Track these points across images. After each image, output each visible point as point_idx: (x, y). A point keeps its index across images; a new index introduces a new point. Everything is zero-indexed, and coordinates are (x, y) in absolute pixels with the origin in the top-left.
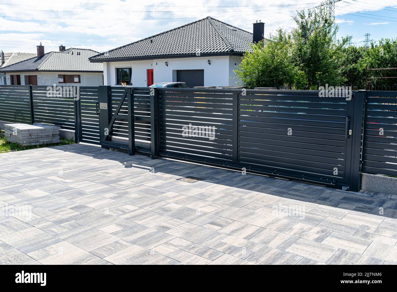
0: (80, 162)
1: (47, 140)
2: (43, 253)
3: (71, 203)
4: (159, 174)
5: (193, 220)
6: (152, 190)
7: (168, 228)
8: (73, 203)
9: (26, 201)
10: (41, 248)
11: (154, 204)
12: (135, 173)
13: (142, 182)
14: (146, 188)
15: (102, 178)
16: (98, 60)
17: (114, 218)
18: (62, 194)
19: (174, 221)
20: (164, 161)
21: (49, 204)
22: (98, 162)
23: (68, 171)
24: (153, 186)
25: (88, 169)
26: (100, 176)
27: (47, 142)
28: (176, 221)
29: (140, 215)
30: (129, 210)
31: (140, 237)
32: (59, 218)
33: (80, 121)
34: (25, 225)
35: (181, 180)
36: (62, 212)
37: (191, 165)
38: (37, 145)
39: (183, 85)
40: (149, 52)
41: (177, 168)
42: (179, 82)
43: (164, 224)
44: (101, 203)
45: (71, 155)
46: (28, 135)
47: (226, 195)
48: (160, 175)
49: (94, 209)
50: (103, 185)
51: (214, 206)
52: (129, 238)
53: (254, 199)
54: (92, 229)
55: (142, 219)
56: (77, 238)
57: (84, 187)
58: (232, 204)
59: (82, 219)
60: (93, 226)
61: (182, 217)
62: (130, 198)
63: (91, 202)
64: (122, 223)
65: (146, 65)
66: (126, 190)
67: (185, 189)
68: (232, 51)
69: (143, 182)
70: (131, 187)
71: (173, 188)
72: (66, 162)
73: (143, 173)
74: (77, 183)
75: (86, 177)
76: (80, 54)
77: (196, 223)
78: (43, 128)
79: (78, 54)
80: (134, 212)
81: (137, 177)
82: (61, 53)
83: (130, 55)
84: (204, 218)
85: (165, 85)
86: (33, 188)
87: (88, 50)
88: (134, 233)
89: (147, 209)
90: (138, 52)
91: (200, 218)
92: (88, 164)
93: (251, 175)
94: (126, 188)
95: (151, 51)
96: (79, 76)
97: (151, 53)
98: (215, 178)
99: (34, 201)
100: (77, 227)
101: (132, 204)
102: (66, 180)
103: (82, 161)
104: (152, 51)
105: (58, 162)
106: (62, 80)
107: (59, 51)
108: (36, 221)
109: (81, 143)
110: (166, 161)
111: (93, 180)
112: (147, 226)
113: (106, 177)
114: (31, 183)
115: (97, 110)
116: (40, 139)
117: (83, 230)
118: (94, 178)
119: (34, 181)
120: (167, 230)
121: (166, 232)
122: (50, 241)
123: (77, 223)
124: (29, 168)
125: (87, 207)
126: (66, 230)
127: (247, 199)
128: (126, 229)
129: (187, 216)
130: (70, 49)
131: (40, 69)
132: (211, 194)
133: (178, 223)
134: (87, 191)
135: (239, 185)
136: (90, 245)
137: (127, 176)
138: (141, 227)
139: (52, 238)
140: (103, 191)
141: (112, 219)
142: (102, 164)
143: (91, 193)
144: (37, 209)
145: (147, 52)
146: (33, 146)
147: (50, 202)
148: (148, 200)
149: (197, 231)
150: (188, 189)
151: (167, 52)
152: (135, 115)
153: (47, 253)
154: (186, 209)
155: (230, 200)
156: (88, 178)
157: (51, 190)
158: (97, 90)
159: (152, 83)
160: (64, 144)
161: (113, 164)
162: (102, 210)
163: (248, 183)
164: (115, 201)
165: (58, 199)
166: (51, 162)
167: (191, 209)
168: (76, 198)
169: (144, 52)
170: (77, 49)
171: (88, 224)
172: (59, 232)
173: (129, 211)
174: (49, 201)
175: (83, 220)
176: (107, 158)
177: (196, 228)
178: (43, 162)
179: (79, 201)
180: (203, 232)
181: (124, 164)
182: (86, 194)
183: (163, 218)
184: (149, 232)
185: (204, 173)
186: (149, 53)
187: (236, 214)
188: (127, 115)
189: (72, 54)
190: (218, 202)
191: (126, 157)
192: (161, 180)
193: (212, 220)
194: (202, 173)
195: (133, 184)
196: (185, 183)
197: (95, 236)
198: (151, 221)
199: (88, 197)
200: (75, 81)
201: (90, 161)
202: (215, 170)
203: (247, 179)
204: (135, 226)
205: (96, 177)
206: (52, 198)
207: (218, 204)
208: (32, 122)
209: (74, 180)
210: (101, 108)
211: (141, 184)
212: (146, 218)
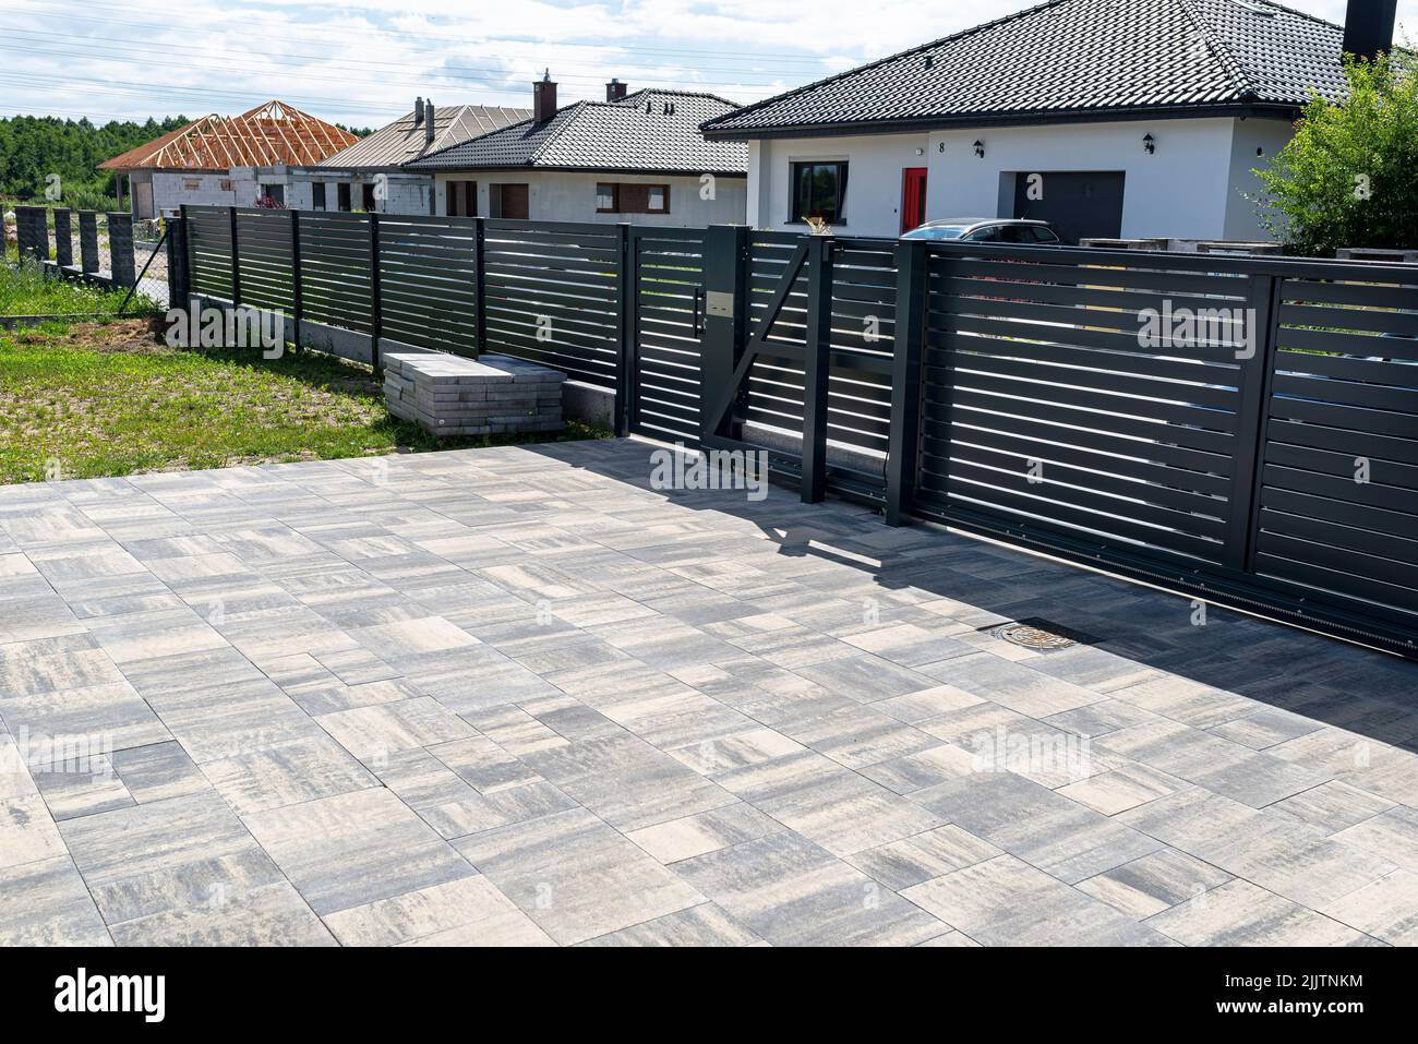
0: (616, 513)
1: (518, 419)
2: (387, 920)
3: (545, 695)
4: (908, 595)
5: (1035, 843)
6: (869, 666)
7: (916, 873)
8: (550, 694)
9: (389, 662)
10: (385, 895)
11: (872, 737)
12: (813, 583)
13: (832, 627)
14: (846, 654)
15: (683, 590)
16: (733, 131)
17: (694, 786)
18: (522, 646)
19: (950, 837)
20: (932, 539)
21: (466, 688)
22: (680, 520)
23: (566, 548)
24: (878, 649)
25: (638, 546)
26: (677, 584)
27: (517, 424)
28: (958, 842)
29: (804, 787)
30: (763, 754)
31: (789, 904)
32: (484, 759)
33: (637, 357)
34: (354, 775)
35: (996, 630)
36: (502, 731)
37: (1044, 565)
38: (482, 436)
39: (1035, 230)
40: (918, 101)
41: (985, 576)
42: (1022, 220)
43: (904, 850)
44: (656, 704)
45: (591, 481)
46: (457, 397)
47: (1195, 734)
48: (913, 600)
49: (625, 734)
50: (682, 624)
51: (1134, 782)
52: (741, 897)
53: (1328, 767)
54: (600, 827)
55: (813, 809)
56: (534, 866)
57: (609, 624)
58: (1223, 781)
59: (571, 773)
60: (607, 813)
61: (987, 822)
62: (775, 697)
63: (620, 699)
64: (727, 817)
65: (900, 154)
66: (767, 658)
67: (1011, 681)
68: (1250, 97)
69: (838, 626)
70: (788, 646)
71: (957, 670)
72: (566, 511)
73: (845, 584)
74: (584, 606)
75: (625, 581)
76: (672, 112)
77: (1048, 861)
78: (509, 374)
79: (666, 112)
80: (782, 769)
81: (818, 600)
82: (612, 106)
83: (845, 113)
84: (1085, 840)
85: (967, 229)
86: (427, 608)
87: (703, 96)
88: (766, 875)
89: (841, 758)
90: (874, 104)
91: (1070, 839)
92: (642, 524)
93: (1314, 639)
94: (768, 647)
95: (923, 100)
96: (665, 191)
97: (923, 107)
98: (1145, 639)
99: (415, 668)
100: (542, 812)
101: (782, 725)
102: (552, 587)
103: (622, 513)
104: (927, 100)
105: (539, 508)
106: (608, 202)
107: (605, 101)
108: (400, 760)
109: (634, 437)
110: (941, 539)
111: (646, 596)
112: (827, 847)
113: (697, 589)
114: (426, 585)
115: (696, 319)
116: (493, 412)
117: (563, 828)
118: (653, 587)
119: (436, 579)
120: (916, 880)
121: (909, 893)
122: (426, 865)
123: (550, 793)
124: (437, 523)
125: (599, 717)
126: (498, 820)
127: (1295, 763)
128: (736, 848)
129: (1008, 821)
130: (641, 92)
131: (540, 161)
132: (1123, 719)
133: (963, 852)
134: (618, 643)
135: (1256, 685)
136: (574, 910)
137: (781, 592)
138: (803, 848)
139: (435, 851)
140: (677, 653)
141: (688, 790)
142: (695, 532)
143: (632, 653)
144: (417, 702)
145: (909, 101)
146: (471, 436)
147: (470, 678)
148: (847, 715)
149: (1049, 906)
150: (1024, 683)
151: (982, 103)
152: (831, 346)
153: (399, 926)
154: (1010, 781)
155: (1211, 762)
156: (630, 586)
157: (487, 624)
158: (700, 242)
159: (921, 220)
160: (575, 438)
161: (736, 534)
162: (655, 740)
163: (1299, 678)
164: (715, 703)
165: (501, 668)
166: (515, 508)
167: (1032, 784)
168: (569, 670)
169: (896, 102)
170: (666, 93)
171: (588, 805)
172: (469, 824)
173: (764, 759)
174: (467, 673)
175: (576, 777)
176: (714, 504)
177: (1044, 890)
178: (489, 502)
179: (576, 687)
180: (1078, 922)
181: (776, 538)
182: (611, 658)
183: (900, 812)
184: (831, 882)
185: (1099, 609)
186: (914, 108)
187: (1240, 838)
188: (805, 342)
189: (649, 110)
190: (1157, 765)
191: (789, 507)
192: (915, 624)
193: (1124, 859)
194: (1090, 609)
195: (797, 630)
196: (1014, 650)
197: (605, 867)
198: (846, 824)
199: (614, 674)
200: (650, 207)
201: (652, 515)
202: (1148, 600)
203: (1294, 658)
204: (776, 843)
205: (660, 585)
206: (481, 661)
207: (1155, 776)
208: (478, 351)
209: (578, 589)
210: (709, 311)
211: (832, 634)
212: (829, 804)
